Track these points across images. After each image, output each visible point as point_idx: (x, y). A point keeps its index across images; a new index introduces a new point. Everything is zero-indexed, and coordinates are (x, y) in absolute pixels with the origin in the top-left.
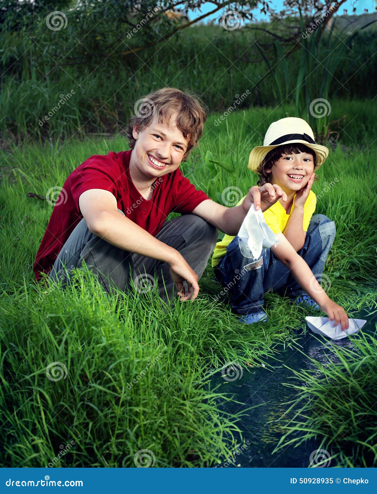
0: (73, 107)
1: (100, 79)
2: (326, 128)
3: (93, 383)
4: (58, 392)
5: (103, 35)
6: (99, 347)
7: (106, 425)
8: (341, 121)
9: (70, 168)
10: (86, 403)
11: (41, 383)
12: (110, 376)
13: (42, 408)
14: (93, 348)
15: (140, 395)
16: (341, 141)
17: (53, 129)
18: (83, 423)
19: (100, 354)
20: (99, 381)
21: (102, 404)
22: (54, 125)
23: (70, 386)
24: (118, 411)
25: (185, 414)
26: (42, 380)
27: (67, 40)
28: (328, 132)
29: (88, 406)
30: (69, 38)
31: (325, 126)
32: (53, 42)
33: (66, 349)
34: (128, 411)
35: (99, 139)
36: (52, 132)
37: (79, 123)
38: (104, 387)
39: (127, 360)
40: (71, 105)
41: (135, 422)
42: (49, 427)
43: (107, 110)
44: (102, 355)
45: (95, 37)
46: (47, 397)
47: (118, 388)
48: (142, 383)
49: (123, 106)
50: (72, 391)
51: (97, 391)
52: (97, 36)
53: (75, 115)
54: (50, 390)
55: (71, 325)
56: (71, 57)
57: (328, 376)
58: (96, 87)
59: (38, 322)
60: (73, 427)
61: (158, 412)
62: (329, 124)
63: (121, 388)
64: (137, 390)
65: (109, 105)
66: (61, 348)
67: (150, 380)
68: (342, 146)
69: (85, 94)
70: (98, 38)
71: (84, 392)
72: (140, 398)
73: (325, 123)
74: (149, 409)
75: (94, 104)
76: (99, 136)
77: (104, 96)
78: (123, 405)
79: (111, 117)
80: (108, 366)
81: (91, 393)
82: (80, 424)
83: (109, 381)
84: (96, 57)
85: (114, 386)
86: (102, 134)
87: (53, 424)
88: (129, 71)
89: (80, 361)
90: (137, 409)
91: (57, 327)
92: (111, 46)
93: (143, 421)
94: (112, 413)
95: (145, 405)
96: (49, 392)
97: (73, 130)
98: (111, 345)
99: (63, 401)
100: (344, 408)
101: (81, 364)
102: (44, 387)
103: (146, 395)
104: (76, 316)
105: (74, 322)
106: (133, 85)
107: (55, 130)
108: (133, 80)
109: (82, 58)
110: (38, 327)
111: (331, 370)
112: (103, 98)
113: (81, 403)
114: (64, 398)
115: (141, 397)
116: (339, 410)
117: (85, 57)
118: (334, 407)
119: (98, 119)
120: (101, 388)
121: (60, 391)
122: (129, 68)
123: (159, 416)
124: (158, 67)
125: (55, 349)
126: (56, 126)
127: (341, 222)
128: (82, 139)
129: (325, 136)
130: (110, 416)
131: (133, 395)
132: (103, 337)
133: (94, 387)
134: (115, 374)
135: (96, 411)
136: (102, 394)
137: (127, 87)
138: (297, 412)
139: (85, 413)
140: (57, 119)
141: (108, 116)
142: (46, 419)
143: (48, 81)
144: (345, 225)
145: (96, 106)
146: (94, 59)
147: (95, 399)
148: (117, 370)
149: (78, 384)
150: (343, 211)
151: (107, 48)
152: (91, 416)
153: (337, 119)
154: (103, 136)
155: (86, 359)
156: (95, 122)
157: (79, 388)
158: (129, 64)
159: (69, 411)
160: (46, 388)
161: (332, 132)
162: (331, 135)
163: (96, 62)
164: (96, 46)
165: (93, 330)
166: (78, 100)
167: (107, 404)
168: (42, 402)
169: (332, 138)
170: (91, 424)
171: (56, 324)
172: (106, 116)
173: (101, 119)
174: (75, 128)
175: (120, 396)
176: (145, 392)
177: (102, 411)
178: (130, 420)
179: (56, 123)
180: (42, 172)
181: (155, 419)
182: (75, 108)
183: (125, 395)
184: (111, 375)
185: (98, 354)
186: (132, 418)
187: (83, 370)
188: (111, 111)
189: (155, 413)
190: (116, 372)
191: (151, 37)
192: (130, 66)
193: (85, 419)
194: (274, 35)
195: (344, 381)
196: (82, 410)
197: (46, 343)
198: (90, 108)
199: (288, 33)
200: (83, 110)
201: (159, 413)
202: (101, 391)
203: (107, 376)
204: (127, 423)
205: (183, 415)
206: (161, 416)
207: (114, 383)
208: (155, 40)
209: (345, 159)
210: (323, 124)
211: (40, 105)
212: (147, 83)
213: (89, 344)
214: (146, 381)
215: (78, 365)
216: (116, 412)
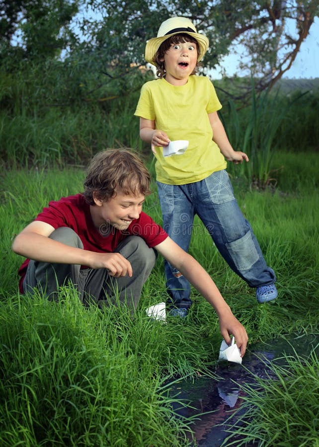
0: (56, 141)
1: (80, 119)
2: (267, 175)
3: (73, 384)
4: (42, 389)
5: (85, 83)
6: (80, 354)
7: (81, 420)
8: (279, 171)
9: (52, 194)
10: (66, 400)
11: (29, 381)
12: (88, 380)
13: (28, 402)
14: (75, 355)
15: (112, 397)
16: (279, 187)
17: (37, 158)
18: (62, 417)
19: (80, 360)
20: (78, 383)
21: (79, 402)
22: (39, 155)
23: (53, 384)
24: (93, 409)
25: (148, 414)
26: (29, 378)
27: (55, 85)
28: (268, 179)
29: (67, 403)
30: (57, 84)
31: (265, 173)
32: (44, 86)
33: (52, 354)
34: (101, 410)
35: (76, 170)
36: (37, 161)
37: (60, 155)
38: (82, 388)
39: (103, 367)
40: (54, 140)
41: (106, 419)
42: (33, 418)
43: (83, 145)
44: (82, 361)
45: (79, 84)
46: (34, 393)
47: (94, 390)
48: (114, 387)
49: (97, 143)
50: (54, 389)
51: (76, 391)
52: (80, 84)
53: (57, 149)
54: (36, 388)
55: (56, 333)
56: (58, 99)
57: (267, 390)
58: (75, 126)
59: (29, 329)
60: (54, 419)
61: (125, 412)
62: (269, 172)
63: (96, 390)
64: (110, 392)
65: (85, 142)
66: (47, 353)
67: (121, 385)
68: (280, 192)
69: (66, 131)
70: (81, 85)
71: (64, 392)
72: (112, 400)
73: (266, 171)
74: (118, 409)
75: (73, 140)
76: (77, 167)
77: (82, 134)
78: (97, 405)
79: (87, 152)
80: (87, 371)
81: (70, 393)
82: (59, 418)
83: (87, 383)
84: (78, 101)
85: (91, 388)
86: (78, 166)
87: (36, 416)
88: (103, 114)
89: (63, 366)
90: (109, 409)
91: (44, 334)
92: (92, 92)
93: (113, 418)
94: (88, 410)
95: (115, 406)
96: (35, 389)
97: (54, 161)
98: (89, 353)
99: (46, 397)
100: (279, 418)
101: (64, 368)
102: (31, 384)
103: (117, 397)
104: (61, 326)
105: (59, 331)
106: (106, 127)
107: (40, 160)
108: (107, 122)
109: (67, 101)
110: (28, 333)
111: (269, 385)
112: (81, 136)
113: (62, 400)
114: (47, 395)
115: (113, 398)
116: (275, 419)
117: (69, 100)
118: (271, 417)
119: (76, 153)
120: (79, 388)
121: (44, 388)
122: (104, 112)
123: (126, 415)
124: (128, 113)
125: (42, 353)
126: (40, 157)
127: (279, 258)
128: (61, 169)
129: (265, 182)
130: (86, 412)
131: (106, 397)
132: (83, 346)
133: (73, 388)
134: (93, 378)
135: (74, 407)
136: (80, 394)
137: (101, 127)
138: (239, 418)
139: (64, 409)
140: (41, 150)
141: (84, 151)
142: (31, 412)
143: (36, 118)
144: (283, 261)
145: (75, 142)
146: (76, 103)
147: (74, 398)
148: (94, 374)
149: (60, 384)
150: (282, 249)
151: (88, 94)
152: (69, 412)
153: (276, 169)
154: (80, 168)
155: (69, 363)
156: (73, 155)
157: (60, 387)
158: (104, 108)
159: (51, 406)
160: (32, 385)
161: (271, 179)
162: (271, 181)
163: (78, 105)
164: (80, 92)
165: (75, 339)
166: (60, 136)
167: (84, 403)
168: (29, 397)
169: (271, 184)
170: (69, 419)
171: (44, 331)
172: (82, 150)
173: (78, 154)
174: (56, 159)
175: (95, 397)
176: (116, 394)
177: (79, 408)
178: (102, 417)
179: (41, 154)
180: (28, 195)
181: (123, 418)
182: (57, 143)
183: (100, 396)
184: (89, 378)
185: (78, 359)
186: (104, 416)
187: (65, 373)
188: (87, 147)
189: (123, 412)
190: (93, 377)
191: (125, 88)
192: (105, 110)
193: (64, 414)
194: (227, 93)
195: (280, 395)
196: (62, 406)
197: (34, 346)
198: (69, 143)
199: (239, 93)
200: (64, 144)
201: (127, 413)
202: (79, 391)
203: (86, 379)
204: (99, 419)
205: (146, 416)
206: (128, 415)
207: (91, 386)
208: (128, 90)
209: (282, 203)
210: (264, 172)
211: (28, 137)
212: (119, 125)
213: (71, 351)
214: (117, 385)
215: (61, 369)
216: (91, 410)
